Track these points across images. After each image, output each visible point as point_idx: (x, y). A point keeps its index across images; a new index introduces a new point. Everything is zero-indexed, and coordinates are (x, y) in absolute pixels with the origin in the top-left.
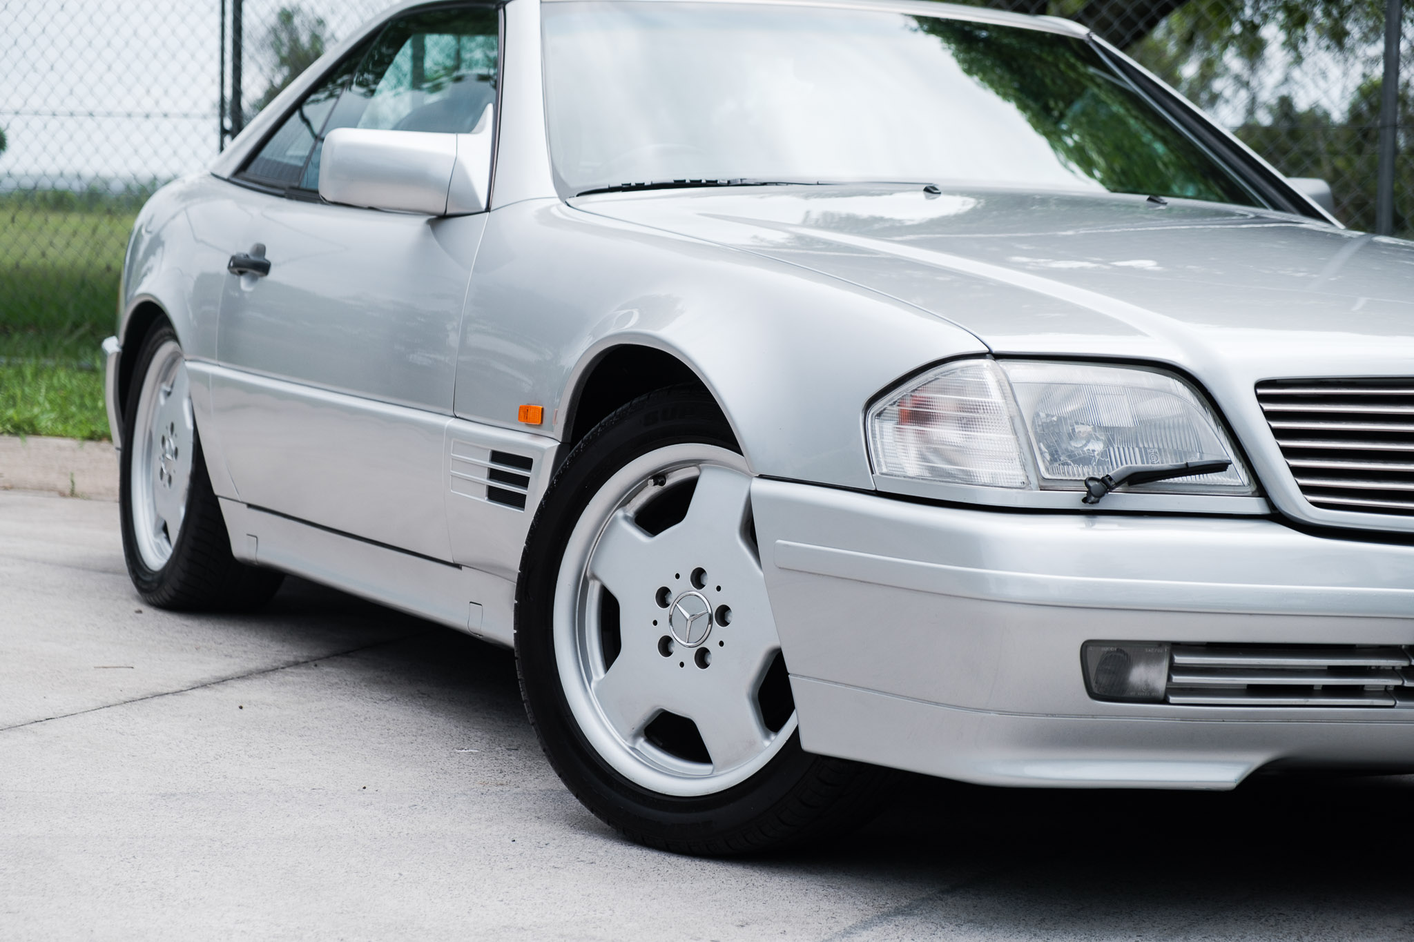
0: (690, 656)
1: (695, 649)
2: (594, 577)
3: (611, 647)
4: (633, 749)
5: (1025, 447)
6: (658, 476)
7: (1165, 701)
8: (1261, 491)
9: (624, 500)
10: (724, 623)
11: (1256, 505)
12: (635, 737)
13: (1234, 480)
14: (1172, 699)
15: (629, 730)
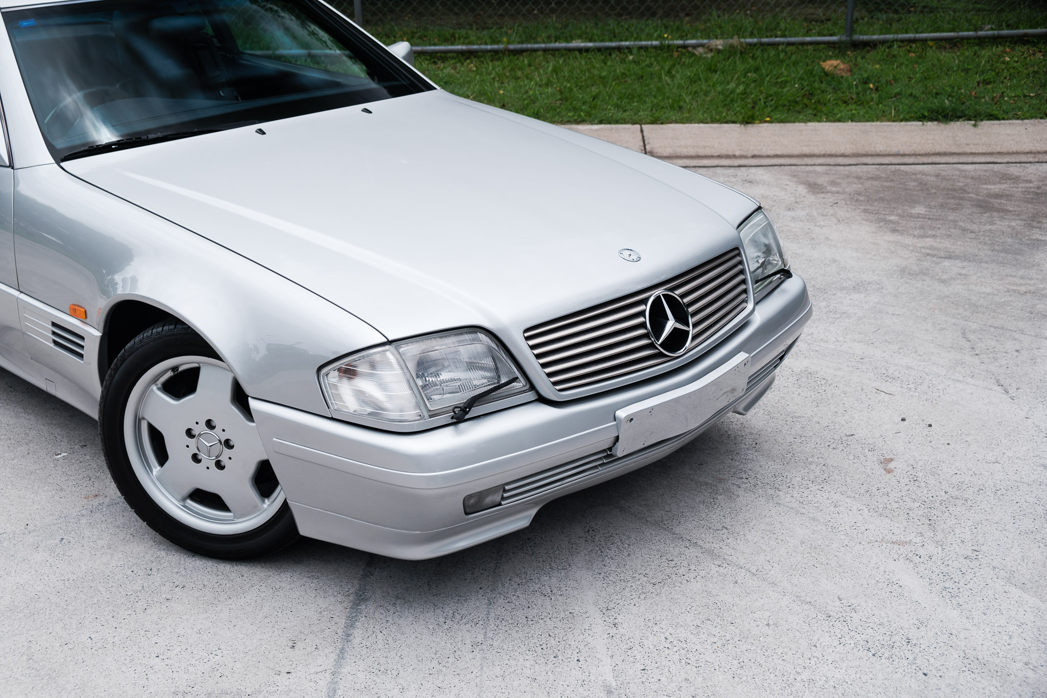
0: (212, 465)
1: (215, 461)
2: (143, 419)
3: (162, 456)
4: (184, 506)
5: (418, 396)
6: (174, 369)
7: (500, 504)
8: (532, 387)
9: (154, 380)
10: (231, 447)
11: (531, 396)
12: (184, 499)
13: (518, 384)
14: (503, 503)
15: (180, 498)
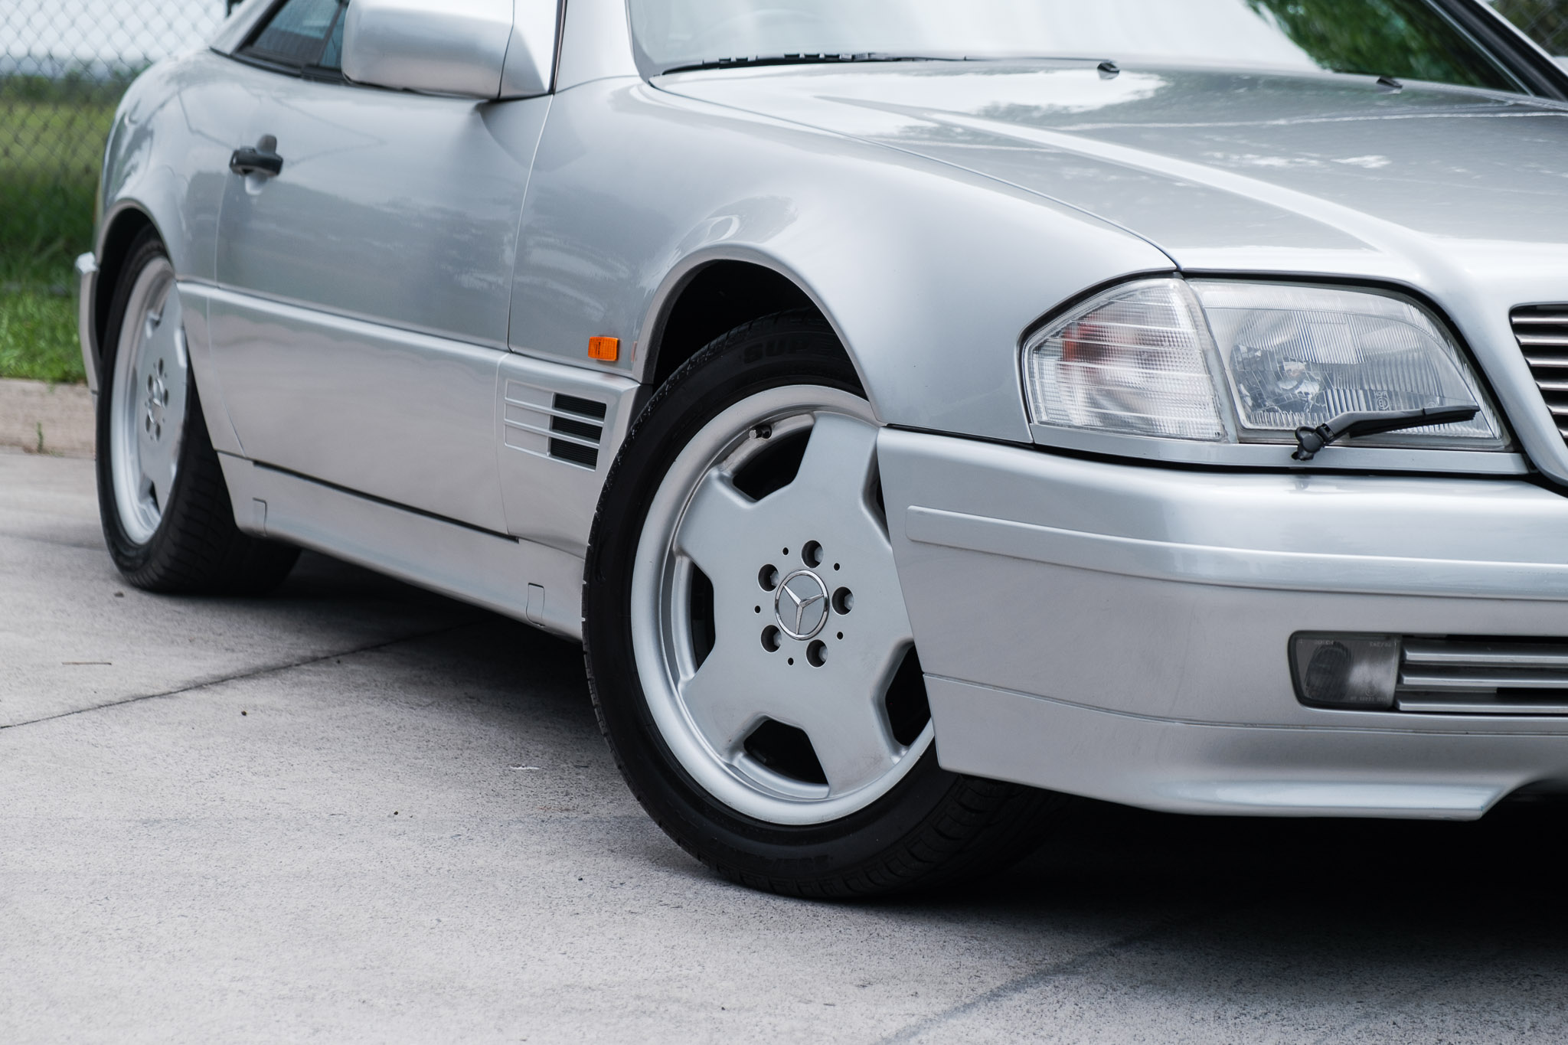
0: (800, 651)
1: (807, 643)
2: (682, 552)
3: (703, 640)
4: (730, 766)
5: (1221, 390)
6: (762, 426)
7: (1394, 708)
8: (1516, 445)
9: (719, 455)
10: (843, 609)
11: (1509, 463)
12: (733, 751)
13: (1482, 431)
14: (1403, 706)
15: (724, 743)
